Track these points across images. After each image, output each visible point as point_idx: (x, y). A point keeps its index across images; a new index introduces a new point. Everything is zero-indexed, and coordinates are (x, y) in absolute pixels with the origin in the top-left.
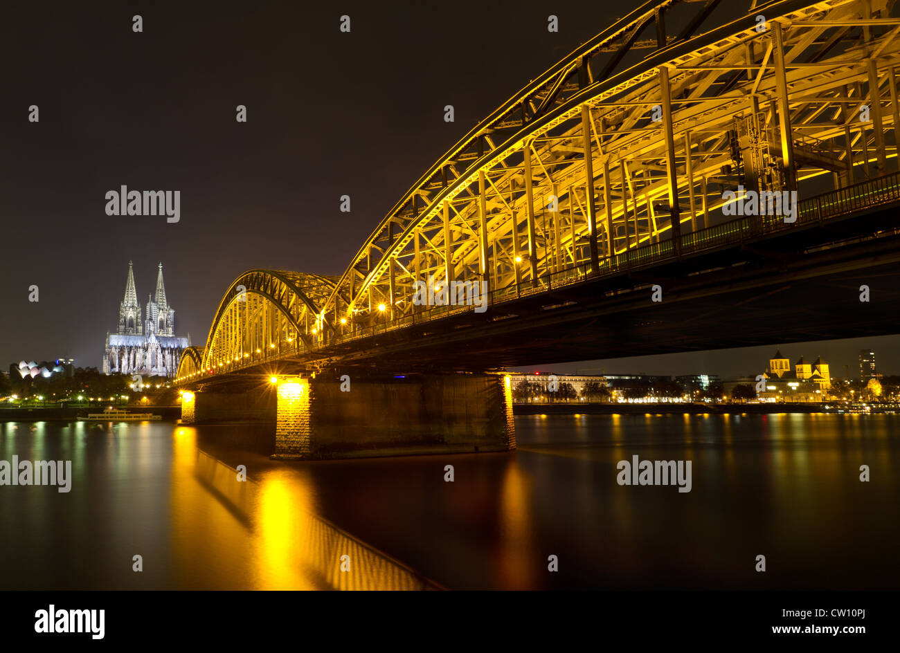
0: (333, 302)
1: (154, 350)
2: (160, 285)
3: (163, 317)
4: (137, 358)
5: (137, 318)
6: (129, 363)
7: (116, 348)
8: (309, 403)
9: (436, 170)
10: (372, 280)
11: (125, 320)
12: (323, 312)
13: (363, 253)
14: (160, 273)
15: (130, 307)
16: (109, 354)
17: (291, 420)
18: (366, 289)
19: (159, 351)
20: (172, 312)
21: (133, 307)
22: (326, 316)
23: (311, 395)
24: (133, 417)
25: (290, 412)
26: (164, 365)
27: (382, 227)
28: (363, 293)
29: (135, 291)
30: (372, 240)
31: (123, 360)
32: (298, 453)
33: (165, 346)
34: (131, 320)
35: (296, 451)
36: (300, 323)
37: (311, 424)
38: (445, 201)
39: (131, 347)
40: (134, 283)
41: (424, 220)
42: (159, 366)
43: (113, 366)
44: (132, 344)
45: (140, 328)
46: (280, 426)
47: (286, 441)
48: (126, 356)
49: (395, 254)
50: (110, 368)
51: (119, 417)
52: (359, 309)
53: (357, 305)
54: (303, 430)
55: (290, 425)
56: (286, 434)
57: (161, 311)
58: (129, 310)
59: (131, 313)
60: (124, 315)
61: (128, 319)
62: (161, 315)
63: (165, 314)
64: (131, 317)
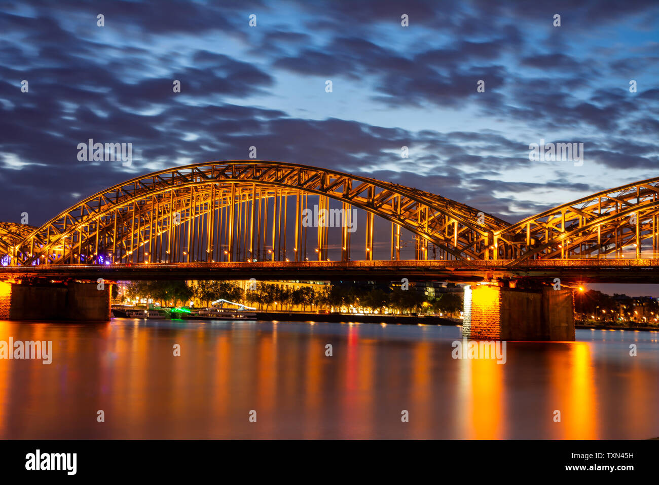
8: (500, 306)
23: (500, 300)
54: (494, 328)
55: (483, 324)
56: (480, 331)
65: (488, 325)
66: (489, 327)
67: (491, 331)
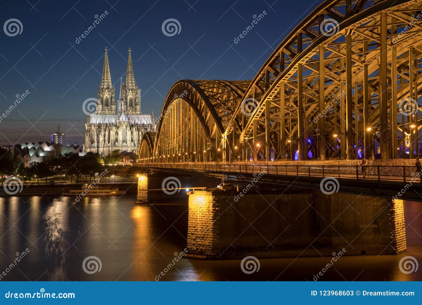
0: (232, 126)
1: (124, 127)
2: (130, 68)
3: (132, 97)
4: (111, 135)
5: (111, 98)
6: (105, 140)
7: (95, 126)
8: (213, 212)
9: (294, 35)
10: (255, 116)
11: (102, 100)
12: (226, 133)
13: (250, 91)
14: (130, 56)
15: (106, 89)
16: (89, 132)
17: (199, 226)
18: (251, 123)
19: (128, 128)
20: (139, 91)
21: (108, 88)
22: (228, 136)
23: (214, 206)
24: (104, 192)
25: (198, 220)
26: (132, 141)
27: (262, 73)
28: (250, 126)
29: (109, 74)
30: (255, 82)
31: (100, 136)
32: (204, 254)
33: (133, 123)
34: (107, 100)
35: (202, 253)
36: (213, 137)
37: (214, 231)
38: (299, 64)
39: (107, 124)
40: (108, 66)
41: (286, 75)
42: (128, 141)
43: (92, 142)
44: (107, 122)
45: (114, 107)
46: (190, 230)
47: (194, 244)
48: (103, 134)
49: (270, 98)
50: (90, 143)
51: (93, 193)
52: (248, 137)
53: (246, 134)
54: (208, 235)
55: (198, 231)
56: (194, 237)
57: (131, 91)
58: (105, 91)
59: (107, 94)
60: (101, 96)
61: (105, 99)
62: (130, 94)
63: (134, 93)
64: (107, 97)
65: (202, 232)
66: (203, 235)
67: (205, 238)
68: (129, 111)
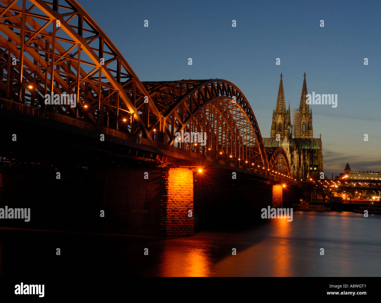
2: (304, 93)
3: (305, 121)
5: (285, 123)
21: (282, 113)
34: (280, 125)
57: (304, 116)
58: (279, 116)
59: (280, 119)
60: (275, 122)
61: (278, 124)
62: (304, 119)
63: (307, 118)
64: (280, 122)
68: (302, 136)
